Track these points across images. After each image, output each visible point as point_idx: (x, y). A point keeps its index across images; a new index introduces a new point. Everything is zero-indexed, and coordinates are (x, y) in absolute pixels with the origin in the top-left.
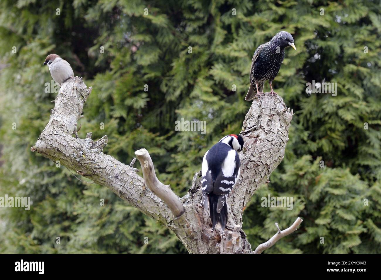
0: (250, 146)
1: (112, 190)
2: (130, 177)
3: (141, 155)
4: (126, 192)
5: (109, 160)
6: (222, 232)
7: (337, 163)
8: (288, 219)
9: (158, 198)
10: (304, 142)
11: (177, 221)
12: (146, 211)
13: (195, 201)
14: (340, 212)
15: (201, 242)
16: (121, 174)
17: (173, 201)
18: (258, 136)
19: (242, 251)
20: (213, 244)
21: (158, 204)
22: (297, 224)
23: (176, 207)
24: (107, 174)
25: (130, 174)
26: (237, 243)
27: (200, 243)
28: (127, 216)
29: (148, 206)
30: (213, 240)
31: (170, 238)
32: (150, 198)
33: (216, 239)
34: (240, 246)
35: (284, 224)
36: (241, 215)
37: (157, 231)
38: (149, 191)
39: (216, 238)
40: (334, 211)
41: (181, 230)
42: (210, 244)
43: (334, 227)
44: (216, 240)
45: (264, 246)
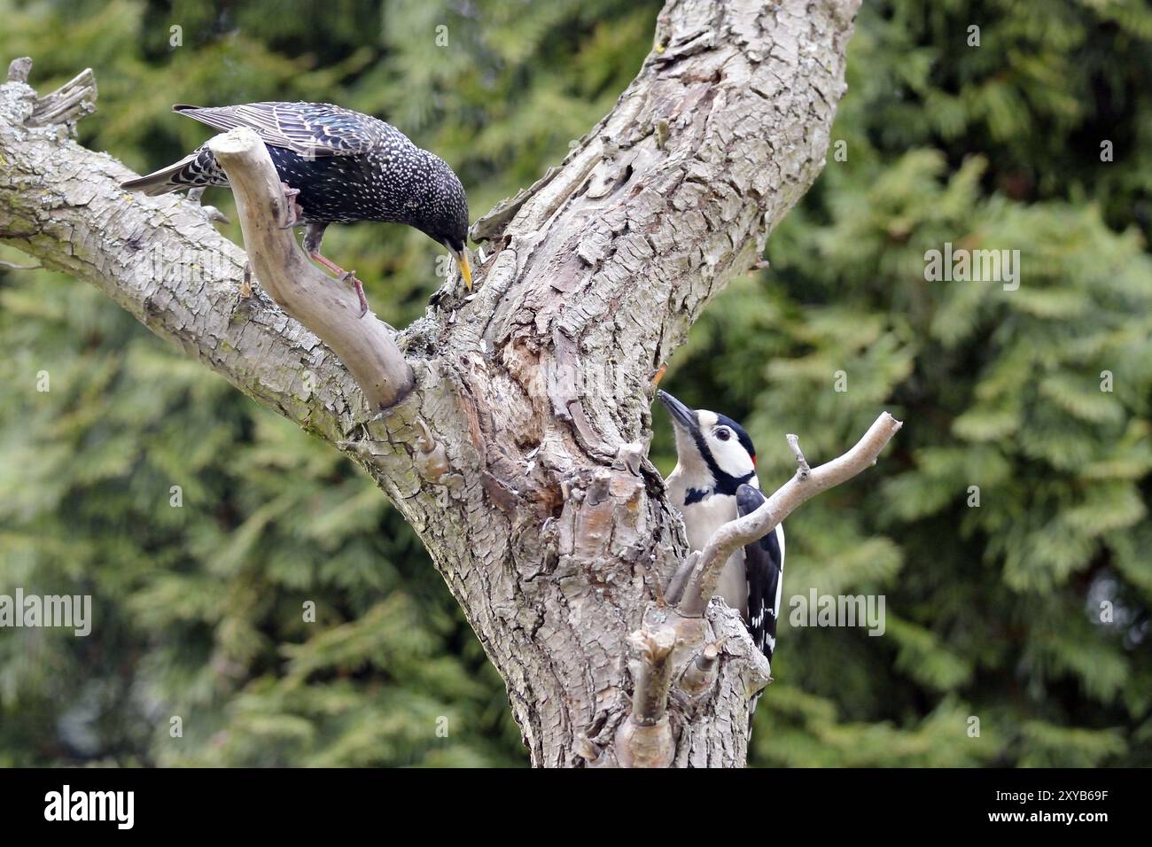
0: (683, 116)
1: (116, 295)
2: (190, 243)
3: (237, 154)
4: (174, 306)
5: (102, 173)
6: (566, 473)
7: (1050, 181)
8: (842, 418)
9: (304, 330)
10: (912, 97)
11: (382, 426)
12: (257, 383)
13: (456, 344)
14: (1059, 389)
15: (481, 511)
16: (152, 231)
17: (366, 346)
18: (718, 76)
19: (647, 549)
20: (530, 520)
21: (305, 356)
22: (877, 441)
23: (379, 368)
24: (94, 231)
25: (188, 231)
26: (630, 519)
27: (478, 515)
28: (180, 403)
29: (264, 365)
30: (532, 505)
31: (355, 493)
32: (272, 329)
33: (542, 499)
34: (642, 528)
35: (827, 438)
36: (645, 401)
37: (304, 464)
38: (269, 302)
39: (543, 495)
40: (1032, 384)
41: (397, 462)
42: (519, 520)
43: (1033, 447)
44: (542, 506)
45: (740, 531)
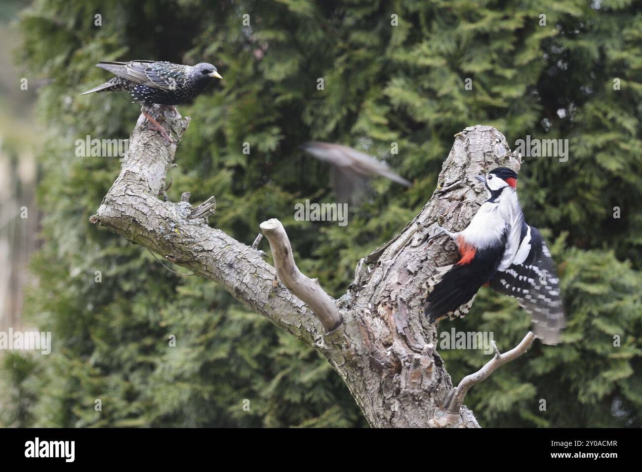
0: (449, 214)
1: (224, 286)
2: (253, 265)
3: (271, 229)
4: (247, 290)
5: (218, 237)
6: (403, 356)
7: (594, 241)
8: (512, 334)
9: (299, 299)
10: (539, 207)
11: (330, 338)
12: (280, 321)
13: (359, 305)
14: (598, 322)
15: (369, 372)
16: (238, 260)
17: (323, 306)
18: (463, 198)
19: (436, 386)
20: (388, 375)
21: (299, 310)
22: (527, 343)
23: (328, 314)
24: (215, 260)
25: (252, 260)
26: (428, 374)
27: (368, 373)
28: (249, 329)
29: (282, 313)
30: (389, 369)
31: (318, 365)
32: (286, 299)
33: (393, 367)
34: (433, 378)
35: (507, 343)
36: (434, 328)
37: (298, 354)
38: (284, 288)
39: (394, 365)
40: (588, 321)
41: (335, 352)
42: (385, 375)
43: (589, 346)
44: (393, 369)
45: (472, 379)
